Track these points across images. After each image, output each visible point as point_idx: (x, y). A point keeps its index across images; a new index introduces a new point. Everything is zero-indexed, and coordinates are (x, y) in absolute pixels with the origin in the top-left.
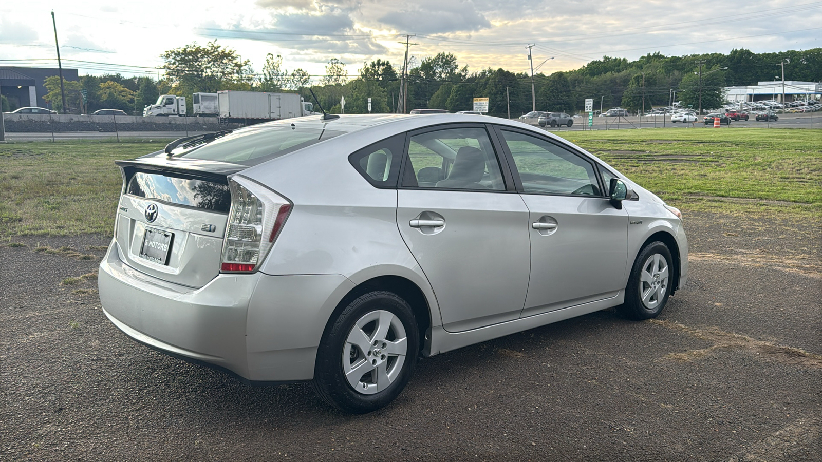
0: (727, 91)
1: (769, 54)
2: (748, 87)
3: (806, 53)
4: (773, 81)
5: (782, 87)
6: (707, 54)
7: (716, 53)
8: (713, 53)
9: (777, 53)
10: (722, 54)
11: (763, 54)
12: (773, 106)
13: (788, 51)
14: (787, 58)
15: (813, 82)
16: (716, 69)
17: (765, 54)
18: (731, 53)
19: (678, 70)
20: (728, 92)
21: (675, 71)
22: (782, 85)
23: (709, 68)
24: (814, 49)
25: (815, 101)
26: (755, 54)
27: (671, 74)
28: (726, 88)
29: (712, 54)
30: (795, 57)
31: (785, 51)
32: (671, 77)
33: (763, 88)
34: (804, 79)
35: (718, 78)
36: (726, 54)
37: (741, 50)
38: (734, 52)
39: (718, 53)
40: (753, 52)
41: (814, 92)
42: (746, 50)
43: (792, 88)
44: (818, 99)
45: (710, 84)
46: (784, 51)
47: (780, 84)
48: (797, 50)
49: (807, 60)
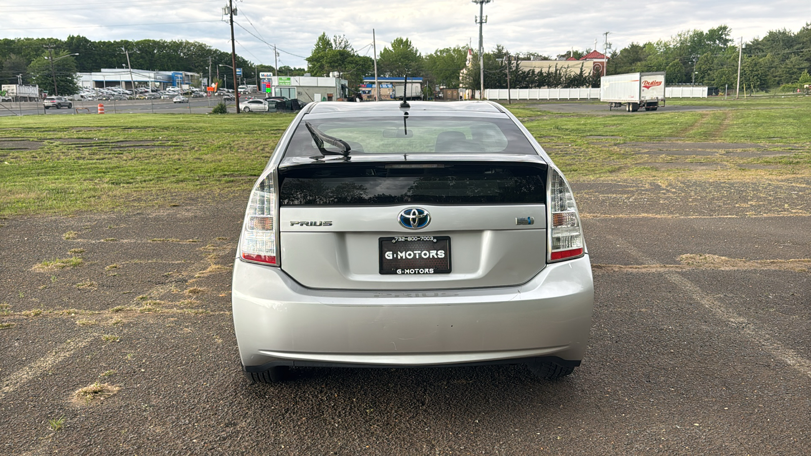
0: (79, 77)
1: (104, 42)
2: (93, 73)
3: (138, 43)
4: (115, 68)
5: (130, 75)
6: (43, 39)
7: (52, 38)
8: (50, 37)
9: (112, 42)
10: (59, 39)
11: (99, 42)
12: (121, 92)
13: (122, 41)
14: (122, 47)
15: (150, 70)
16: (64, 55)
17: (100, 42)
18: (68, 39)
19: (15, 54)
20: (81, 78)
21: (11, 54)
22: (129, 73)
23: (57, 54)
24: (144, 40)
25: (156, 88)
26: (92, 41)
27: (7, 57)
28: (78, 74)
29: (48, 39)
30: (130, 46)
31: (119, 41)
32: (8, 60)
33: (107, 75)
34: (140, 67)
35: (68, 64)
36: (63, 40)
37: (78, 36)
38: (71, 39)
39: (55, 38)
40: (89, 40)
41: (153, 80)
42: (83, 37)
43: (139, 76)
44: (157, 86)
45: (61, 70)
46: (118, 40)
47: (127, 72)
48: (130, 40)
49: (139, 50)
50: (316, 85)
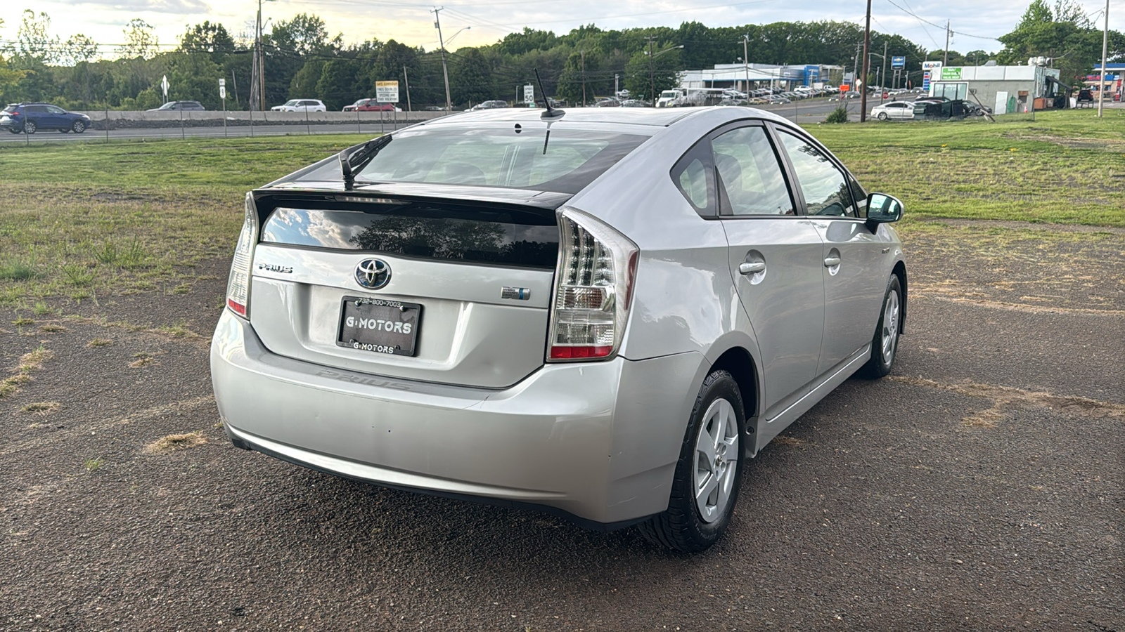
0: (682, 76)
1: (725, 29)
2: (704, 71)
3: (767, 28)
4: (732, 63)
5: (745, 72)
6: (653, 28)
7: (663, 27)
8: (660, 26)
9: (735, 28)
10: (671, 28)
11: (718, 29)
12: (734, 96)
13: (747, 26)
14: (746, 34)
15: (776, 64)
16: (668, 47)
17: (720, 29)
18: (681, 27)
19: (618, 48)
20: (684, 78)
21: (615, 49)
22: (745, 69)
23: (660, 46)
24: (776, 24)
25: (780, 89)
26: (709, 28)
27: (611, 54)
28: (682, 73)
29: (658, 28)
30: (755, 33)
31: (744, 26)
32: (611, 58)
33: (722, 72)
34: (765, 61)
35: (671, 60)
36: (675, 29)
37: (693, 22)
38: (685, 26)
39: (666, 27)
40: (706, 26)
41: (778, 78)
42: (698, 23)
43: (758, 72)
44: (783, 86)
45: (662, 68)
46: (742, 25)
47: (743, 67)
48: (757, 24)
49: (768, 37)
50: (1002, 79)
